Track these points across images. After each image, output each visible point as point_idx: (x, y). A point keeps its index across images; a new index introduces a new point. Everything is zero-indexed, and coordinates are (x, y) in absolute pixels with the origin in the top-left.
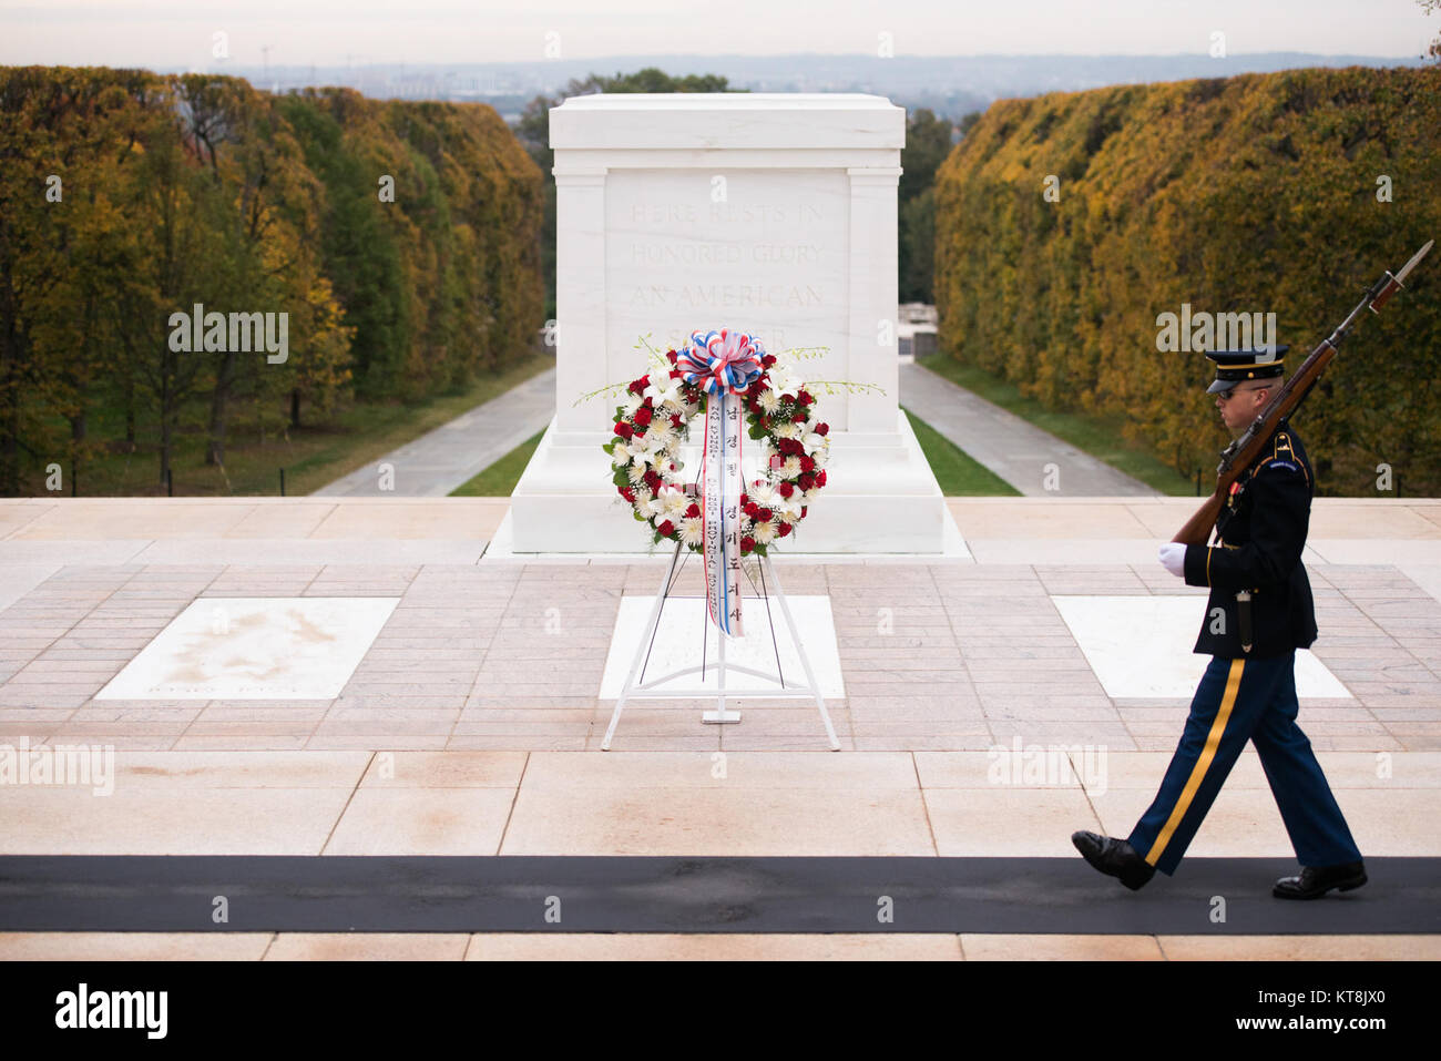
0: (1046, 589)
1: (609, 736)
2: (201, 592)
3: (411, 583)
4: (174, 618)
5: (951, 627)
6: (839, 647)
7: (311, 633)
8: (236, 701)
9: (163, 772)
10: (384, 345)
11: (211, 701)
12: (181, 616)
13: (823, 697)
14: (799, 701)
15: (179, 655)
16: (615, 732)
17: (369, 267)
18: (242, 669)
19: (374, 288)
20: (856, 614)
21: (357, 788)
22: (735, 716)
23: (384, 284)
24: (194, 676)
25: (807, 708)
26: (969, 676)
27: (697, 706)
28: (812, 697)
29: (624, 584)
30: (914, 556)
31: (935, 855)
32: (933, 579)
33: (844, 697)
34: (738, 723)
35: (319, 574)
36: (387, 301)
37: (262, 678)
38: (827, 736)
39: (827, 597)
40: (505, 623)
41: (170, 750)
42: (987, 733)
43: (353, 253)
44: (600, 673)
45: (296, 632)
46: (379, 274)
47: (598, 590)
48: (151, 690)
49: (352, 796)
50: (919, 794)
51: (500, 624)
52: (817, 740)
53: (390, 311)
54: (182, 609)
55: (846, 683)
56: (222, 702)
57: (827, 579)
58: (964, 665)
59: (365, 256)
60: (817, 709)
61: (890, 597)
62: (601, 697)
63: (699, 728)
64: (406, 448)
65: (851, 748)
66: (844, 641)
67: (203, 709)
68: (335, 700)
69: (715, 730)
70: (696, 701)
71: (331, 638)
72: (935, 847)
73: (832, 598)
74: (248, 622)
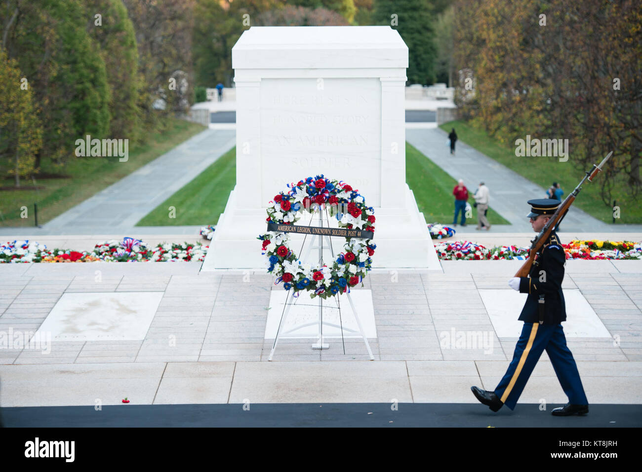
0: (476, 286)
1: (271, 355)
2: (65, 290)
3: (168, 284)
4: (56, 303)
5: (428, 304)
6: (375, 315)
7: (125, 310)
8: (97, 341)
9: (73, 373)
10: (95, 122)
11: (86, 342)
12: (59, 301)
13: (366, 337)
14: (356, 339)
15: (64, 321)
16: (274, 353)
17: (85, 72)
18: (95, 327)
19: (88, 85)
20: (384, 298)
21: (162, 378)
22: (327, 346)
23: (94, 82)
24: (74, 330)
25: (360, 342)
26: (435, 328)
27: (311, 341)
28: (362, 337)
29: (271, 285)
30: (413, 269)
31: (412, 402)
32: (422, 281)
33: (376, 337)
34: (328, 348)
35: (121, 280)
36: (97, 94)
37: (107, 331)
38: (368, 354)
39: (370, 291)
40: (217, 304)
41: (74, 363)
42: (440, 353)
43: (75, 62)
44: (264, 328)
45: (117, 310)
46: (92, 76)
47: (259, 287)
48: (56, 337)
49: (161, 381)
50: (407, 379)
51: (214, 304)
52: (364, 356)
53: (99, 100)
54: (59, 299)
55: (377, 331)
56: (92, 342)
57: (370, 281)
58: (433, 322)
59: (82, 65)
60: (364, 342)
61: (400, 290)
62: (265, 338)
63: (311, 351)
64: (110, 188)
65: (379, 360)
66: (377, 312)
67: (84, 345)
68: (144, 341)
69: (318, 352)
70: (309, 339)
71: (135, 312)
72: (413, 399)
73: (372, 290)
74: (94, 304)
